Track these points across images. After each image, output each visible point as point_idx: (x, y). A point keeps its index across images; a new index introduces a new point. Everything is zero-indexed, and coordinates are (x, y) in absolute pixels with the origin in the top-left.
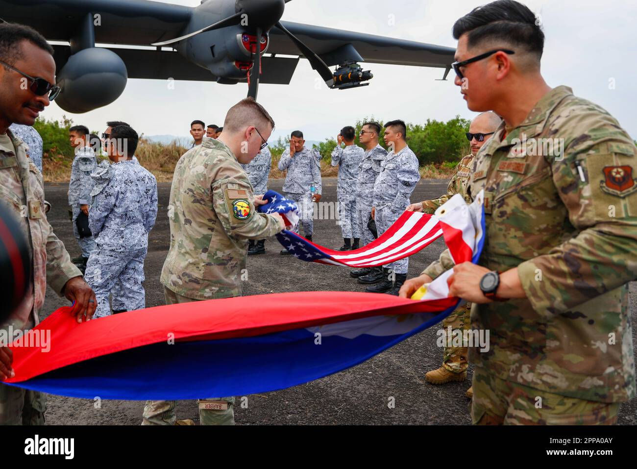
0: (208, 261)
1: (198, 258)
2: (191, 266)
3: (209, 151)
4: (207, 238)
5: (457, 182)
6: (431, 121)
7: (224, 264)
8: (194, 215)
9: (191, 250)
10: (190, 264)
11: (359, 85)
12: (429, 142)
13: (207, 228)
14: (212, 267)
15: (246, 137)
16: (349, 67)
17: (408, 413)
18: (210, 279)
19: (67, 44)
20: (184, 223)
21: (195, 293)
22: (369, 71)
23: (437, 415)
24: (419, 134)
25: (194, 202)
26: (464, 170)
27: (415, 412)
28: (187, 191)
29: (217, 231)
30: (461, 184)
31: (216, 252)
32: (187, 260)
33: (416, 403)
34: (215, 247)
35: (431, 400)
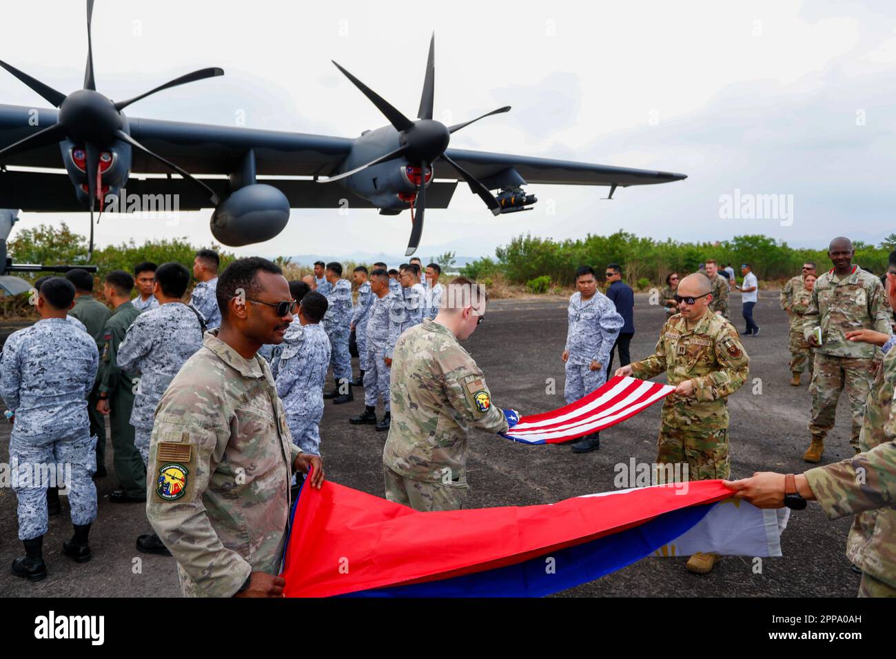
0: (436, 444)
1: (424, 441)
2: (417, 449)
3: (432, 335)
4: (434, 422)
5: (665, 344)
6: (592, 236)
7: (451, 446)
8: (421, 400)
9: (417, 433)
10: (416, 447)
11: (523, 209)
12: (591, 258)
13: (432, 411)
14: (439, 450)
15: (464, 316)
16: (511, 191)
17: (629, 587)
18: (439, 461)
19: (224, 177)
20: (409, 406)
21: (424, 475)
22: (533, 196)
23: (660, 590)
24: (580, 250)
25: (421, 387)
26: (672, 331)
27: (636, 586)
28: (413, 376)
29: (442, 414)
30: (670, 346)
31: (442, 434)
32: (413, 443)
33: (635, 575)
34: (442, 429)
35: (650, 572)
